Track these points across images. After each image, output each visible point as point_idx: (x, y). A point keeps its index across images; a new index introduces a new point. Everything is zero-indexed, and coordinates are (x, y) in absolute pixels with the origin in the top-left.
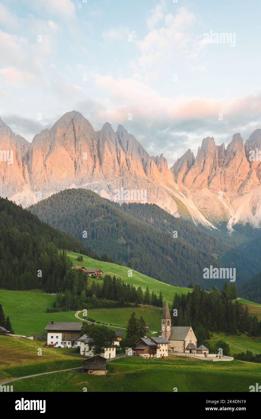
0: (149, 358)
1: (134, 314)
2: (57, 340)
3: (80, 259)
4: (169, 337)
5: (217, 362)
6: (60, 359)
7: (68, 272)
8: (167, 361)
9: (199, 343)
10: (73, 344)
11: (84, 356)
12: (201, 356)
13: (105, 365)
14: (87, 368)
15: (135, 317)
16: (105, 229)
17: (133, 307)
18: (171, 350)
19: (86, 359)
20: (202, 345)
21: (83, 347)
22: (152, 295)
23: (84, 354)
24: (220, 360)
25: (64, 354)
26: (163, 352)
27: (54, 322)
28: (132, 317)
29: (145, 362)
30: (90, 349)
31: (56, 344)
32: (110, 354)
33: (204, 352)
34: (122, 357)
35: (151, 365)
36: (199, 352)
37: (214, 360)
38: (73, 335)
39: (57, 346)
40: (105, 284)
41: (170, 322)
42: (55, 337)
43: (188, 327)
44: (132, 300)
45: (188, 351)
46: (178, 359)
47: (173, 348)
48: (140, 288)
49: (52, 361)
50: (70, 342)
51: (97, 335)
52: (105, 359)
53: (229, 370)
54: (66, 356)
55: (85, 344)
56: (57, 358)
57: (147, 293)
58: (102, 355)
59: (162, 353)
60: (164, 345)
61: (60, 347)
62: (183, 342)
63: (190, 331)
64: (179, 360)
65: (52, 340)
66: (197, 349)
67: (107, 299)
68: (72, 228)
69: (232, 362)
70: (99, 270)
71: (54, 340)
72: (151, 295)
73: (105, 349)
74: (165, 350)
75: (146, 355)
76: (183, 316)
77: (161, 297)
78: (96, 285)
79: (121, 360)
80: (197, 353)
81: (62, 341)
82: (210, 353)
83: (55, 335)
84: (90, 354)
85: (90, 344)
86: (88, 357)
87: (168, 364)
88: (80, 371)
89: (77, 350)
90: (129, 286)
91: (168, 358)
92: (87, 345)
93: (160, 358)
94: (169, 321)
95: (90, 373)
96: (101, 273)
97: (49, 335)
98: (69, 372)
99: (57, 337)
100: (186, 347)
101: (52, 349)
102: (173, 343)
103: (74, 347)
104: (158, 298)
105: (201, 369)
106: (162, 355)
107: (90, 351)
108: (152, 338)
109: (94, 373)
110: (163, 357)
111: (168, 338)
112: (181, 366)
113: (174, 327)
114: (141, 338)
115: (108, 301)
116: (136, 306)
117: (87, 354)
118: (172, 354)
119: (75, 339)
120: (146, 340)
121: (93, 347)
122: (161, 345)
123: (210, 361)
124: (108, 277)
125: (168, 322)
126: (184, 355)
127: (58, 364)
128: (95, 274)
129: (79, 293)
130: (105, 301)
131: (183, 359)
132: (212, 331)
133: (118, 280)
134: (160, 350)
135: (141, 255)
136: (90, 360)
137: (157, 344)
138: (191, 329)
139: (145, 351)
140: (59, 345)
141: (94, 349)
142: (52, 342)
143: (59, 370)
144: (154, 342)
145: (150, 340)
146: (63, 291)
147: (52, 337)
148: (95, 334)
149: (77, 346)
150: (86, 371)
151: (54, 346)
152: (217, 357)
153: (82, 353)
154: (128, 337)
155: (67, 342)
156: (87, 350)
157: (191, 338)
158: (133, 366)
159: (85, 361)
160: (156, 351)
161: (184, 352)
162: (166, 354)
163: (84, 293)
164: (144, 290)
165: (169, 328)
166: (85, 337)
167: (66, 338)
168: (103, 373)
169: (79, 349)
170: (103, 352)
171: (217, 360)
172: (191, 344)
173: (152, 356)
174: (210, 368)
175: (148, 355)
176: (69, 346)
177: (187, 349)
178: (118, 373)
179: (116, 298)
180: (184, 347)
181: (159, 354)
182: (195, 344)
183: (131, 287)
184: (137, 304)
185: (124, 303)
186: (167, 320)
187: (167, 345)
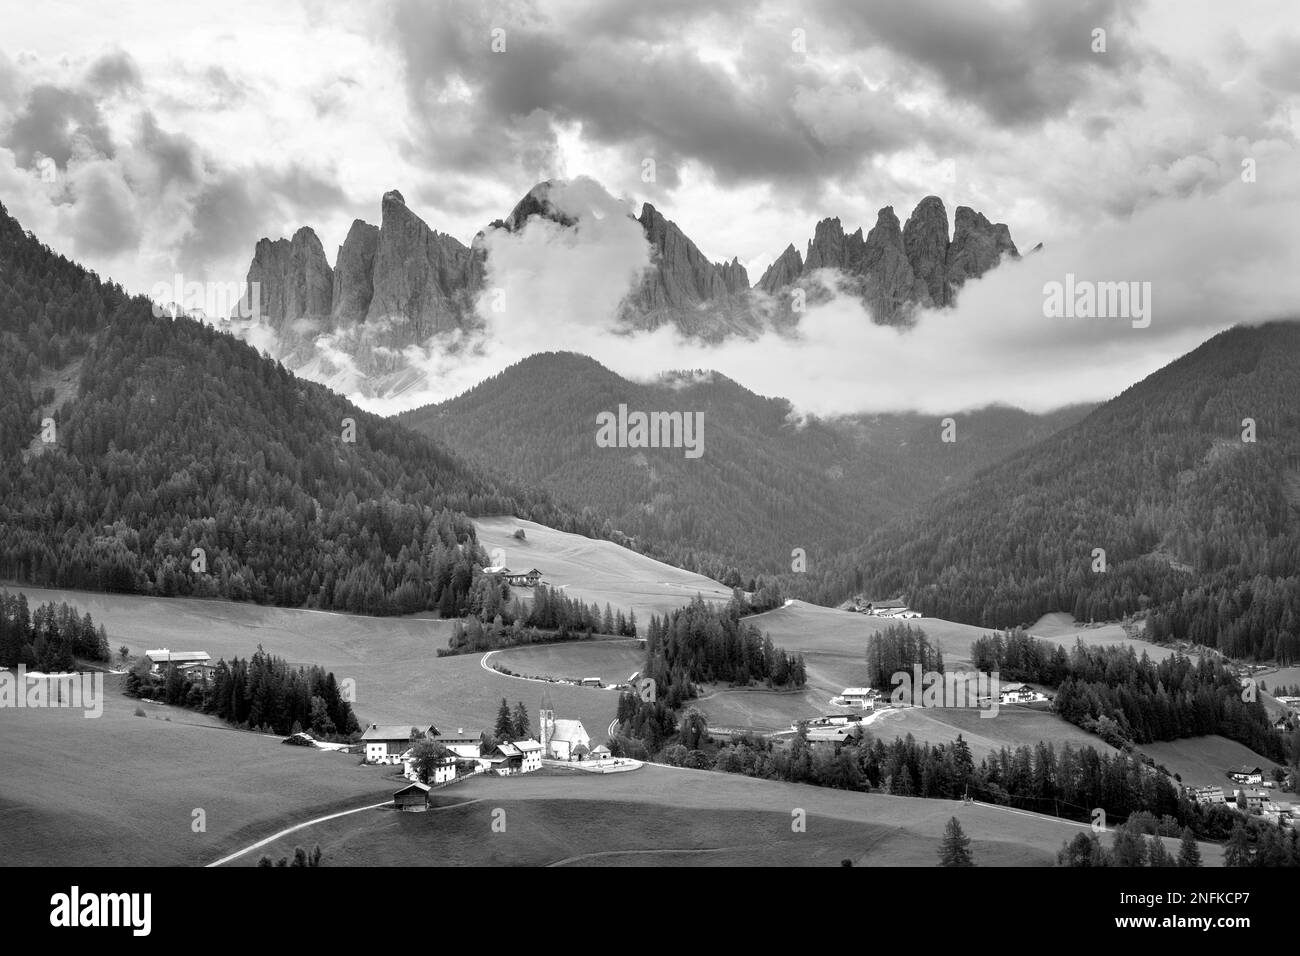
2: (380, 753)
5: (609, 773)
9: (592, 742)
12: (598, 764)
17: (583, 640)
20: (598, 744)
21: (407, 767)
22: (618, 616)
26: (532, 763)
30: (415, 771)
31: (378, 759)
32: (446, 774)
33: (602, 755)
34: (463, 778)
36: (595, 756)
38: (403, 746)
39: (380, 761)
42: (377, 749)
43: (576, 721)
44: (582, 627)
47: (556, 752)
48: (595, 607)
55: (409, 763)
57: (608, 612)
58: (432, 779)
60: (534, 753)
61: (384, 763)
62: (568, 743)
63: (579, 727)
65: (374, 753)
67: (540, 627)
70: (535, 571)
71: (377, 754)
72: (614, 616)
73: (437, 769)
74: (537, 760)
75: (505, 771)
78: (521, 603)
81: (387, 754)
82: (612, 756)
83: (377, 746)
90: (576, 603)
92: (410, 766)
93: (527, 771)
94: (551, 712)
97: (370, 746)
99: (380, 749)
102: (557, 745)
104: (628, 621)
106: (532, 768)
107: (415, 774)
108: (517, 743)
109: (410, 809)
111: (549, 738)
114: (499, 746)
115: (541, 633)
116: (590, 638)
117: (412, 778)
118: (548, 763)
121: (420, 768)
122: (529, 754)
123: (598, 774)
125: (549, 714)
126: (569, 764)
129: (491, 620)
130: (534, 630)
133: (557, 594)
134: (528, 761)
136: (404, 793)
137: (522, 752)
139: (503, 764)
140: (382, 759)
141: (421, 771)
142: (373, 757)
144: (519, 749)
145: (512, 748)
146: (464, 615)
147: (373, 749)
150: (399, 806)
151: (377, 762)
153: (406, 777)
155: (394, 756)
157: (579, 733)
159: (407, 790)
160: (521, 763)
161: (570, 759)
162: (538, 765)
163: (498, 619)
164: (603, 608)
165: (551, 723)
167: (392, 750)
168: (422, 809)
173: (514, 771)
175: (509, 770)
176: (396, 761)
179: (554, 626)
180: (569, 751)
181: (526, 766)
182: (586, 744)
183: (579, 604)
184: (590, 635)
185: (567, 635)
186: (548, 711)
187: (539, 751)
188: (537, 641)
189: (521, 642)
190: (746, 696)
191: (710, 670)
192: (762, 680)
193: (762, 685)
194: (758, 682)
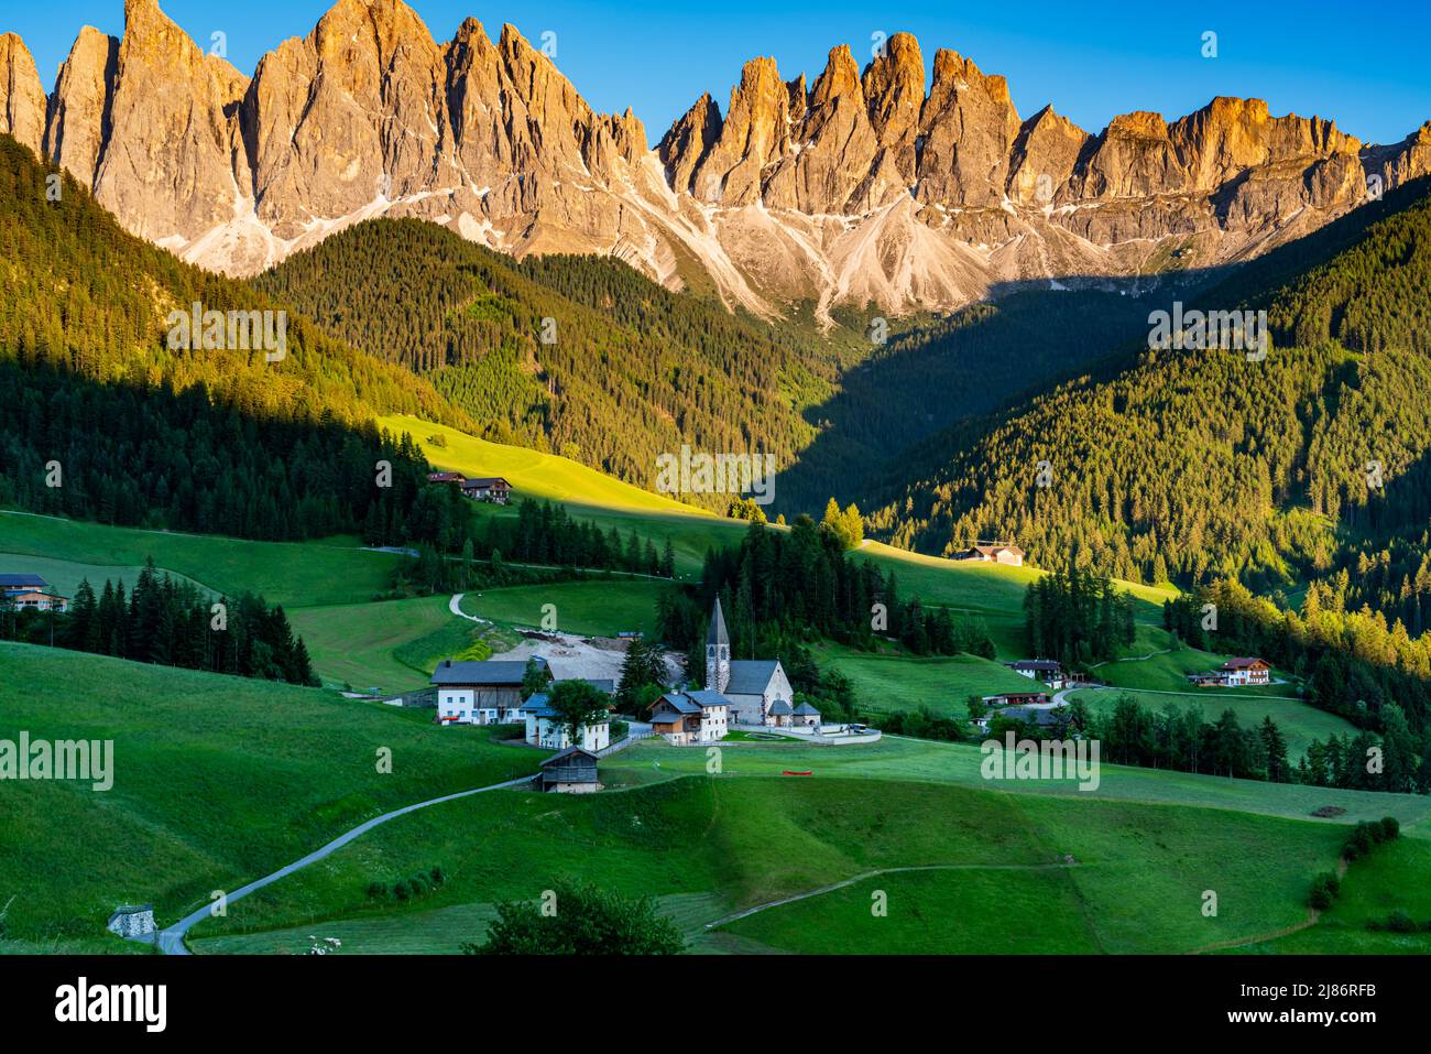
0: (684, 743)
2: (462, 707)
3: (438, 442)
4: (725, 686)
5: (843, 746)
9: (796, 703)
10: (501, 715)
11: (535, 747)
12: (804, 732)
13: (594, 772)
14: (552, 780)
17: (596, 579)
18: (733, 719)
20: (805, 703)
21: (532, 724)
22: (648, 546)
23: (538, 743)
26: (714, 725)
27: (454, 664)
29: (676, 753)
30: (550, 731)
31: (458, 716)
32: (595, 739)
34: (624, 745)
36: (799, 719)
37: (837, 742)
38: (501, 693)
39: (464, 721)
40: (523, 520)
41: (728, 650)
42: (456, 700)
43: (771, 663)
44: (597, 562)
45: (774, 721)
47: (735, 712)
48: (614, 534)
50: (495, 710)
52: (588, 755)
55: (539, 717)
57: (634, 542)
58: (579, 745)
59: (713, 727)
60: (717, 708)
61: (468, 723)
62: (760, 698)
63: (775, 671)
65: (451, 707)
66: (793, 713)
67: (531, 560)
69: (879, 745)
71: (456, 708)
72: (642, 551)
73: (586, 730)
74: (720, 722)
75: (679, 737)
77: (668, 555)
79: (623, 754)
80: (795, 724)
81: (474, 707)
82: (823, 724)
83: (456, 694)
85: (551, 719)
86: (548, 750)
88: (536, 786)
89: (515, 729)
90: (585, 525)
92: (543, 721)
94: (724, 647)
97: (443, 695)
99: (462, 699)
100: (767, 710)
102: (738, 701)
103: (504, 723)
104: (661, 556)
106: (714, 735)
107: (552, 735)
108: (690, 693)
109: (571, 791)
110: (717, 739)
111: (722, 690)
113: (735, 662)
114: (664, 697)
115: (534, 568)
116: (607, 576)
117: (544, 743)
118: (736, 729)
119: (505, 704)
120: (674, 699)
122: (710, 709)
123: (829, 745)
124: (530, 504)
125: (723, 651)
126: (764, 730)
128: (492, 493)
129: (456, 549)
130: (521, 565)
134: (709, 722)
136: (561, 761)
137: (701, 707)
138: (779, 666)
139: (675, 726)
140: (468, 717)
142: (450, 712)
144: (696, 703)
145: (685, 700)
146: (412, 538)
147: (450, 700)
149: (513, 720)
150: (551, 786)
151: (458, 723)
152: (841, 731)
153: (530, 739)
155: (487, 711)
156: (543, 733)
157: (779, 688)
159: (548, 764)
160: (699, 723)
161: (763, 724)
162: (724, 732)
163: (468, 547)
164: (625, 538)
165: (724, 665)
166: (536, 701)
167: (484, 700)
168: (591, 788)
169: (518, 731)
170: (582, 736)
171: (844, 740)
172: (779, 704)
173: (691, 736)
175: (683, 737)
176: (495, 721)
177: (771, 715)
178: (624, 789)
179: (552, 560)
180: (763, 710)
181: (707, 732)
182: (789, 702)
184: (608, 570)
185: (573, 572)
186: (721, 646)
187: (724, 708)
188: (528, 580)
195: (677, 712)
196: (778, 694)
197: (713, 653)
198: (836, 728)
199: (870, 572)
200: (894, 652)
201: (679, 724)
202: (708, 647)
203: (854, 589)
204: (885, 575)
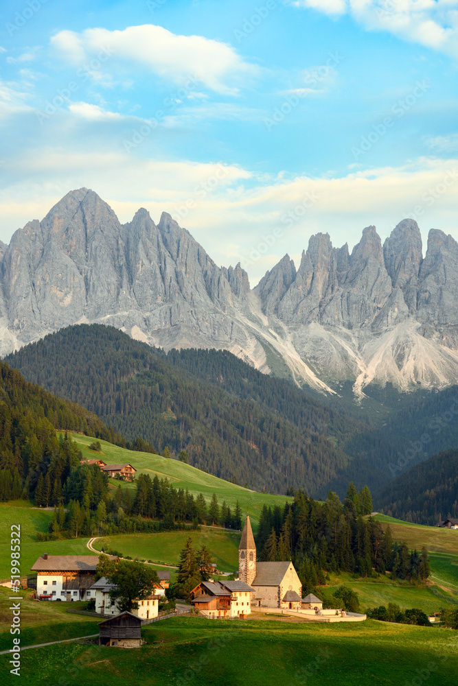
0: (218, 617)
1: (190, 541)
2: (54, 588)
3: (95, 448)
4: (252, 580)
5: (336, 623)
6: (59, 621)
7: (74, 469)
8: (250, 621)
9: (305, 590)
10: (82, 595)
11: (102, 615)
12: (309, 614)
13: (138, 631)
14: (108, 636)
15: (192, 546)
16: (140, 396)
17: (189, 529)
18: (256, 603)
19: (105, 620)
20: (311, 594)
21: (100, 599)
22: (223, 508)
23: (103, 612)
24: (343, 620)
25: (67, 612)
26: (241, 606)
27: (49, 557)
28: (188, 546)
29: (211, 624)
30: (113, 603)
31: (51, 595)
32: (148, 610)
33: (313, 605)
34: (169, 616)
35: (220, 629)
36: (306, 605)
37: (332, 620)
38: (84, 578)
39: (54, 598)
40: (139, 490)
41: (255, 554)
42: (50, 582)
43: (286, 563)
44: (188, 518)
45: (286, 605)
46: (268, 618)
47: (259, 600)
48: (201, 497)
49: (45, 624)
50: (78, 591)
51: (126, 577)
52: (139, 621)
53: (358, 637)
54: (70, 615)
55: (104, 593)
56: (54, 620)
57: (214, 505)
58: (133, 613)
59: (240, 608)
60: (243, 594)
61: (59, 600)
62: (277, 588)
63: (289, 569)
64: (270, 621)
65: (45, 588)
66: (302, 600)
67: (144, 515)
68: (82, 394)
69: (363, 623)
70: (129, 466)
71: (49, 589)
72: (220, 509)
73: (140, 603)
74: (245, 604)
75: (212, 613)
76: (277, 545)
77: (238, 511)
78: (124, 492)
79: (167, 622)
80: (303, 608)
81: (63, 589)
82: (325, 607)
83: (50, 578)
84: (113, 612)
85: (113, 595)
86: (109, 616)
87: (251, 628)
88: (95, 641)
89: (89, 604)
90: (181, 493)
91: (250, 618)
92: (107, 596)
93: (236, 618)
94: (251, 552)
95: (113, 644)
96: (133, 470)
97: (41, 579)
98: (75, 643)
99: (54, 582)
100: (282, 598)
101: (45, 603)
102: (260, 591)
103: (84, 600)
104: (233, 513)
105: (308, 635)
106: (241, 613)
107: (113, 606)
108: (223, 582)
109: (120, 644)
110: (242, 616)
111: (250, 583)
112: (274, 631)
113: (260, 563)
114: (204, 583)
115: (146, 520)
116: (195, 528)
117: (107, 612)
118: (257, 609)
119: (85, 586)
120: (211, 584)
121: (118, 600)
122: (238, 594)
123: (326, 623)
124: (145, 478)
125: (251, 554)
126: (278, 611)
127: (57, 630)
128: (122, 473)
129: (94, 507)
130: (141, 519)
131: (278, 619)
132: (328, 570)
133: (162, 483)
134: (237, 603)
135: (203, 440)
136: (112, 622)
137: (231, 592)
138: (291, 565)
139: (210, 604)
140: (58, 596)
141: (119, 603)
142: (45, 592)
143: (58, 640)
144: (226, 588)
145: (219, 586)
146: (66, 503)
147: (45, 583)
148: (121, 575)
149: (89, 598)
150: (105, 641)
151: (49, 599)
152: (337, 614)
153: (98, 610)
154: (180, 581)
155: (72, 591)
156: (107, 604)
157: (291, 581)
158: (189, 631)
159: (104, 623)
160: (229, 604)
161: (279, 607)
162: (247, 611)
163: (102, 506)
164: (208, 500)
165: (252, 565)
166: (103, 582)
167: (70, 584)
168: (135, 644)
169: (92, 603)
170: (136, 607)
171: (338, 619)
172: (291, 593)
173: (222, 614)
174: (326, 633)
175: (216, 613)
176: (76, 598)
177: (285, 602)
178: (163, 644)
179: (159, 515)
180: (279, 597)
181: (234, 611)
182: (299, 592)
183: (185, 495)
184: (196, 524)
185: (173, 524)
186: (249, 550)
187: (248, 593)
188: (142, 529)
189: (126, 530)
190: (373, 587)
191: (333, 559)
192: (384, 574)
193: (382, 578)
194: (380, 575)
195: (212, 594)
196: (290, 586)
197: (244, 556)
198: (333, 612)
199: (373, 526)
200: (389, 580)
201: (213, 602)
202: (241, 551)
203: (362, 537)
204: (384, 528)
